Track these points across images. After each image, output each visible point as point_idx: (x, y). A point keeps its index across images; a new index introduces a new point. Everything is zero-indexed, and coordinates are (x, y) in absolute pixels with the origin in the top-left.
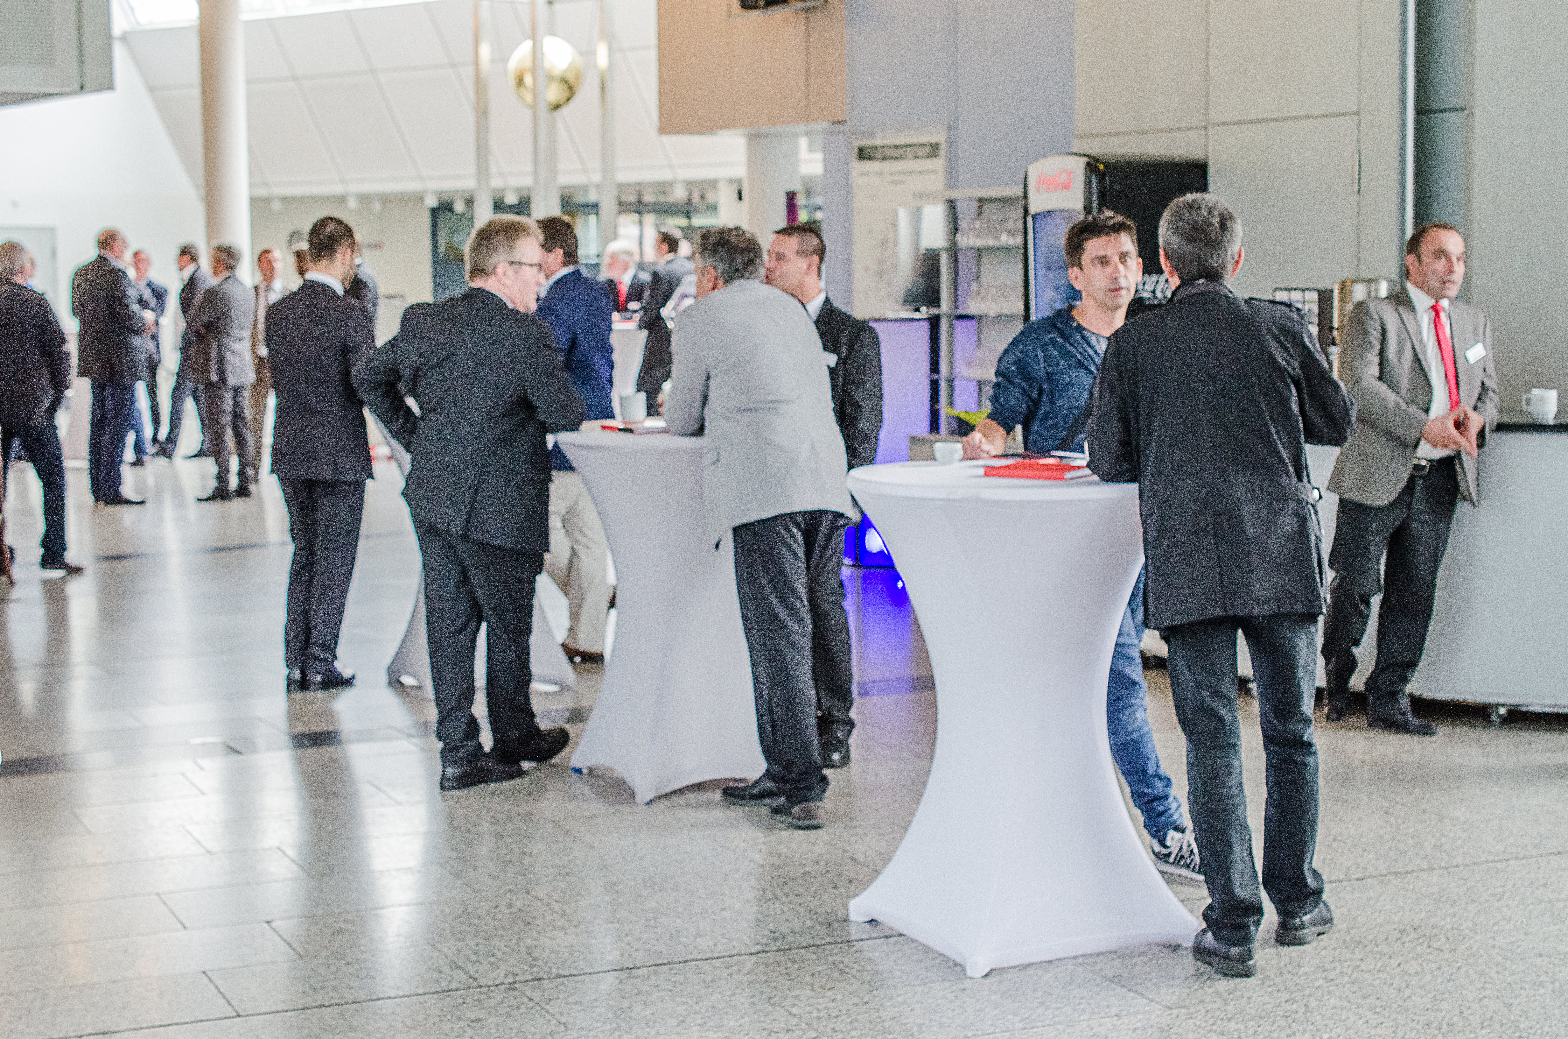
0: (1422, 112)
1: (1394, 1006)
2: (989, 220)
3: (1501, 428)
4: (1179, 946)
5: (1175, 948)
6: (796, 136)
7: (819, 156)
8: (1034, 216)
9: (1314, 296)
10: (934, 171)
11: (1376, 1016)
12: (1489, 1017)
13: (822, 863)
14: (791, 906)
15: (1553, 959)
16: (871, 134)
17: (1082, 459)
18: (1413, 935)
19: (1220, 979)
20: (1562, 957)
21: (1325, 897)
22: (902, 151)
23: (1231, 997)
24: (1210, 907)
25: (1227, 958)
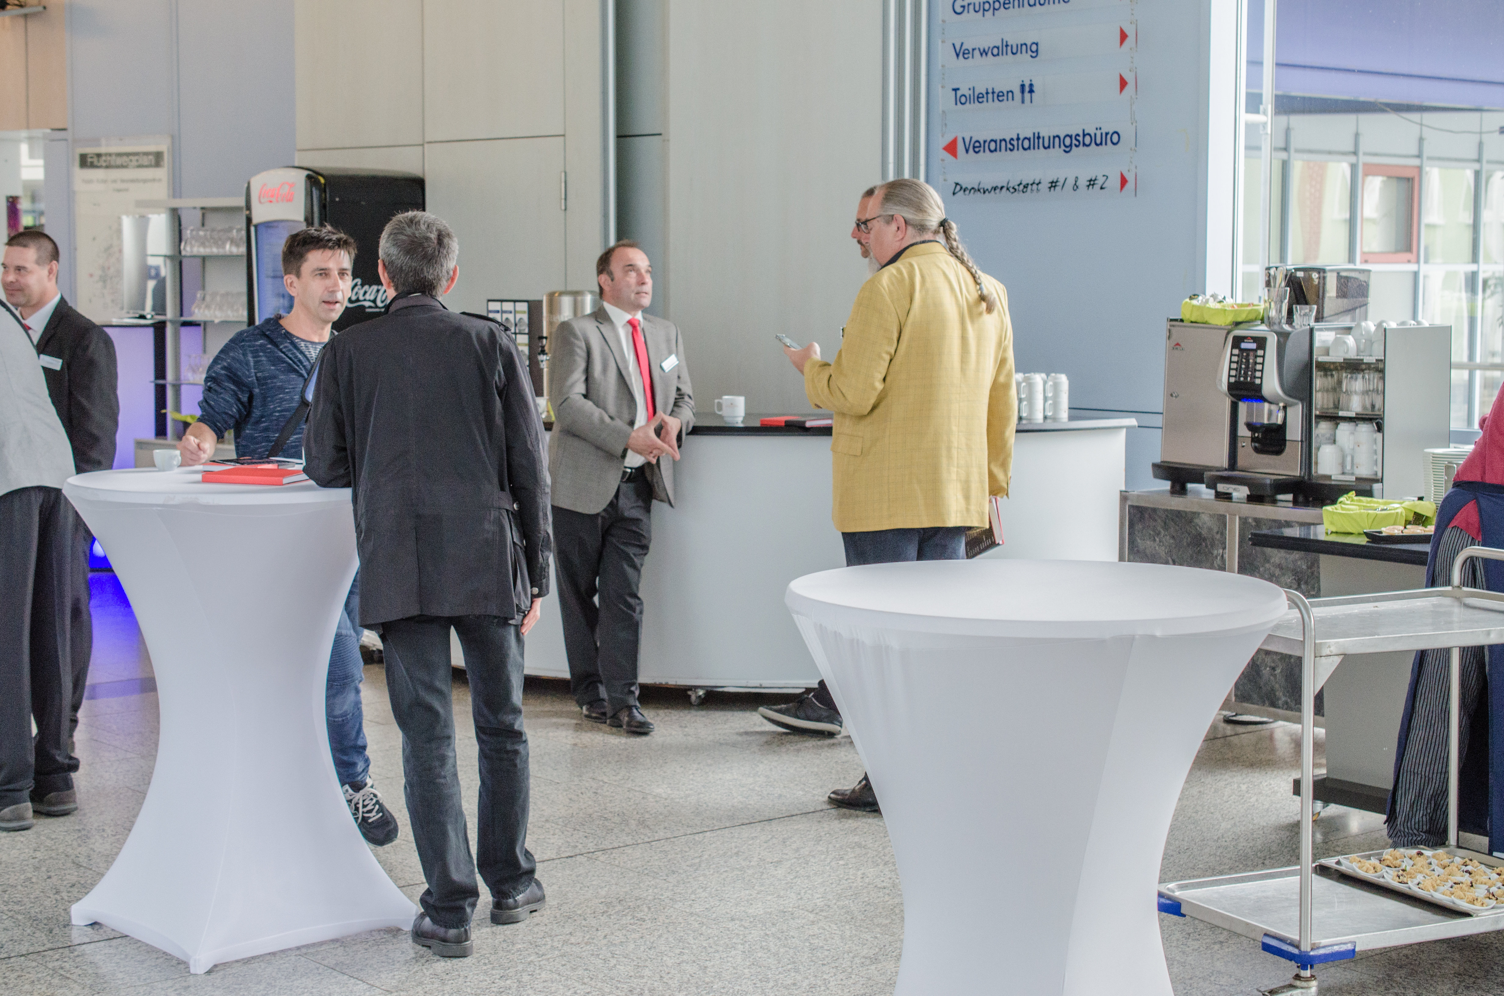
0: (621, 136)
1: (601, 976)
2: (213, 230)
3: (696, 431)
4: (399, 930)
5: (394, 932)
6: (19, 141)
7: (41, 162)
8: (256, 226)
9: (524, 307)
10: (160, 180)
11: (583, 987)
12: (686, 980)
13: (44, 869)
14: (10, 914)
15: (743, 923)
16: (96, 142)
17: (298, 465)
18: (619, 908)
19: (438, 960)
20: (752, 920)
21: (537, 876)
22: (125, 159)
23: (448, 977)
24: (428, 892)
25: (444, 940)
